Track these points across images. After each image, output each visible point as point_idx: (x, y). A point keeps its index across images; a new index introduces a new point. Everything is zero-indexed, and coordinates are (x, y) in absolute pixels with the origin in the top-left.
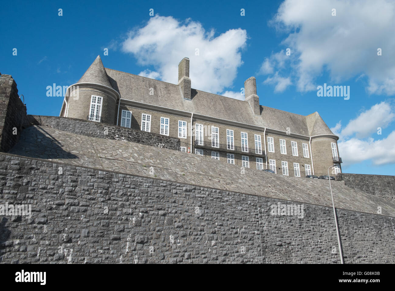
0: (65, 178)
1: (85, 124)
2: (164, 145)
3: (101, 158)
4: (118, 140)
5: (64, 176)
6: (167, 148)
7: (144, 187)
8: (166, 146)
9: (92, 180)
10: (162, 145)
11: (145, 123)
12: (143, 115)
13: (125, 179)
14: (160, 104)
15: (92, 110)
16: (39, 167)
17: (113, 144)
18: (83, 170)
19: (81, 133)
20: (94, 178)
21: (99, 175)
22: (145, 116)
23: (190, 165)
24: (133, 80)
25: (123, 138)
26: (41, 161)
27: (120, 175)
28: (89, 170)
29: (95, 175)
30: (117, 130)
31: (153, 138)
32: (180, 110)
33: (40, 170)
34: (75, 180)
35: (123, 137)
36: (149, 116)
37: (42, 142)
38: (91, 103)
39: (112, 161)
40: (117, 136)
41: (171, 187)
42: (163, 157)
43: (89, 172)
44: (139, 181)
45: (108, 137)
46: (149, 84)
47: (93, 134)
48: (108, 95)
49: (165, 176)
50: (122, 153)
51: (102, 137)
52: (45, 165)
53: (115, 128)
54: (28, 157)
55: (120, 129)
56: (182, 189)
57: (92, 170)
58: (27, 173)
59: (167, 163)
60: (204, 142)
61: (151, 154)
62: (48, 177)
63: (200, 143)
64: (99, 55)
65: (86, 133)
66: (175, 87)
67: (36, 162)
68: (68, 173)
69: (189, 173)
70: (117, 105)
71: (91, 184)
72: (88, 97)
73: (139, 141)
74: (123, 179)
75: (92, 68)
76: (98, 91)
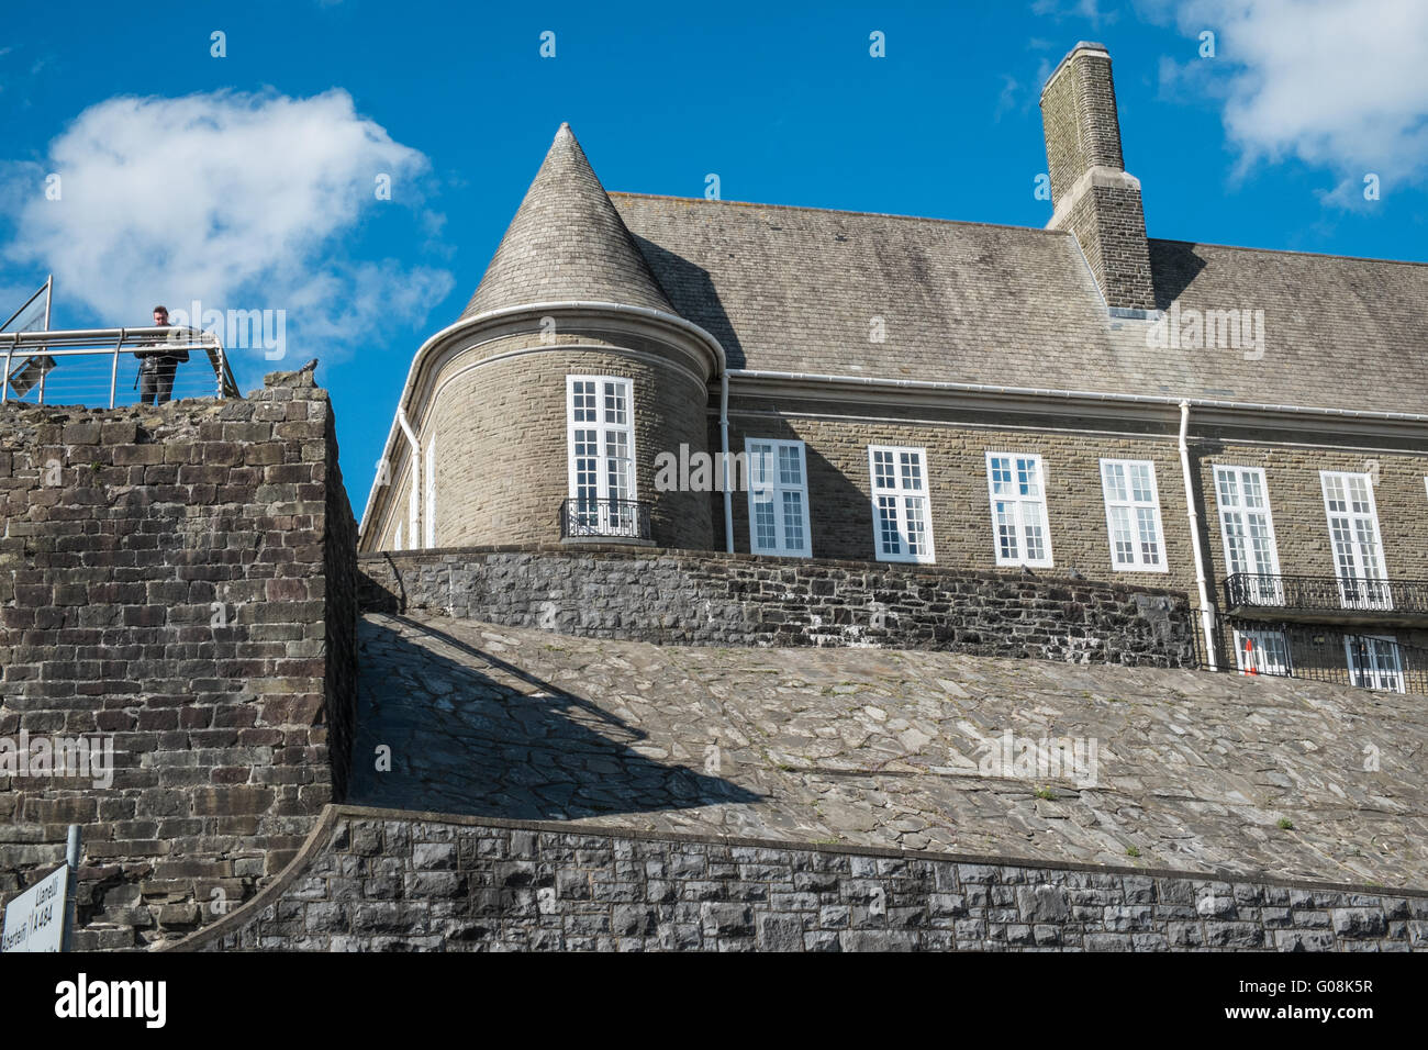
0: (687, 915)
1: (626, 570)
2: (1094, 642)
3: (792, 770)
4: (827, 645)
5: (680, 909)
6: (1115, 658)
7: (1107, 931)
8: (1110, 648)
9: (824, 917)
10: (1088, 646)
11: (892, 501)
12: (878, 456)
13: (994, 890)
14: (970, 367)
15: (581, 465)
16: (549, 870)
17: (814, 673)
18: (768, 862)
19: (612, 629)
20: (830, 902)
21: (859, 884)
22: (889, 457)
23: (1300, 759)
24: (776, 242)
25: (854, 630)
26: (552, 836)
27: (966, 872)
28: (797, 856)
29: (835, 887)
30: (809, 588)
31: (1027, 606)
32: (1103, 395)
33: (559, 886)
34: (740, 922)
35: (849, 622)
36: (915, 458)
37: (465, 716)
38: (573, 426)
39: (860, 782)
40: (817, 621)
41: (1260, 915)
42: (1122, 724)
43: (800, 868)
44: (1073, 896)
45: (769, 634)
46: (879, 254)
47: (682, 624)
48: (656, 359)
49: (1181, 844)
50: (890, 726)
51: (733, 637)
52: (578, 853)
53: (800, 573)
54: (486, 821)
55: (824, 575)
56: (1325, 921)
57: (816, 858)
58: (500, 910)
59: (1161, 759)
60: (1285, 578)
61: (1048, 711)
62: (606, 921)
63: (1263, 593)
64: (565, 124)
65: (642, 624)
66: (1045, 246)
67: (531, 839)
68: (698, 886)
69: (1311, 809)
70: (713, 412)
71: (824, 938)
72: (548, 391)
73: (944, 640)
74: (988, 895)
75: (540, 209)
76: (600, 345)
